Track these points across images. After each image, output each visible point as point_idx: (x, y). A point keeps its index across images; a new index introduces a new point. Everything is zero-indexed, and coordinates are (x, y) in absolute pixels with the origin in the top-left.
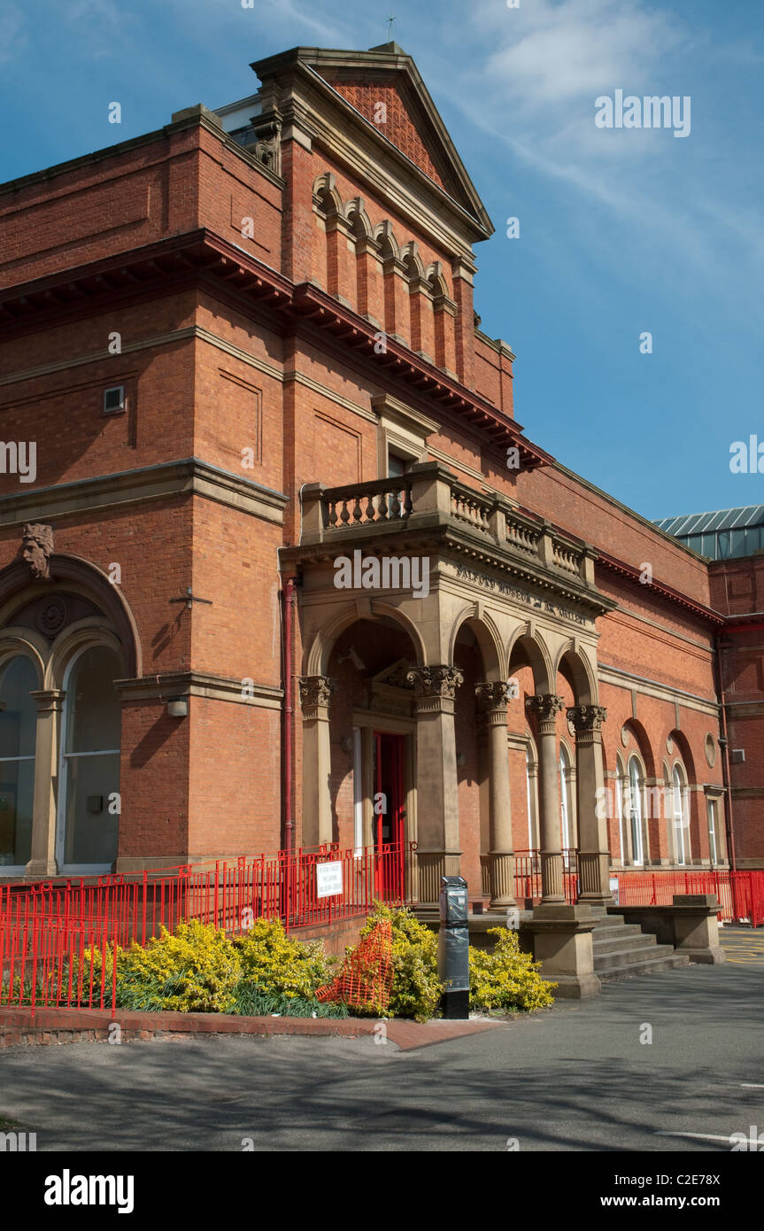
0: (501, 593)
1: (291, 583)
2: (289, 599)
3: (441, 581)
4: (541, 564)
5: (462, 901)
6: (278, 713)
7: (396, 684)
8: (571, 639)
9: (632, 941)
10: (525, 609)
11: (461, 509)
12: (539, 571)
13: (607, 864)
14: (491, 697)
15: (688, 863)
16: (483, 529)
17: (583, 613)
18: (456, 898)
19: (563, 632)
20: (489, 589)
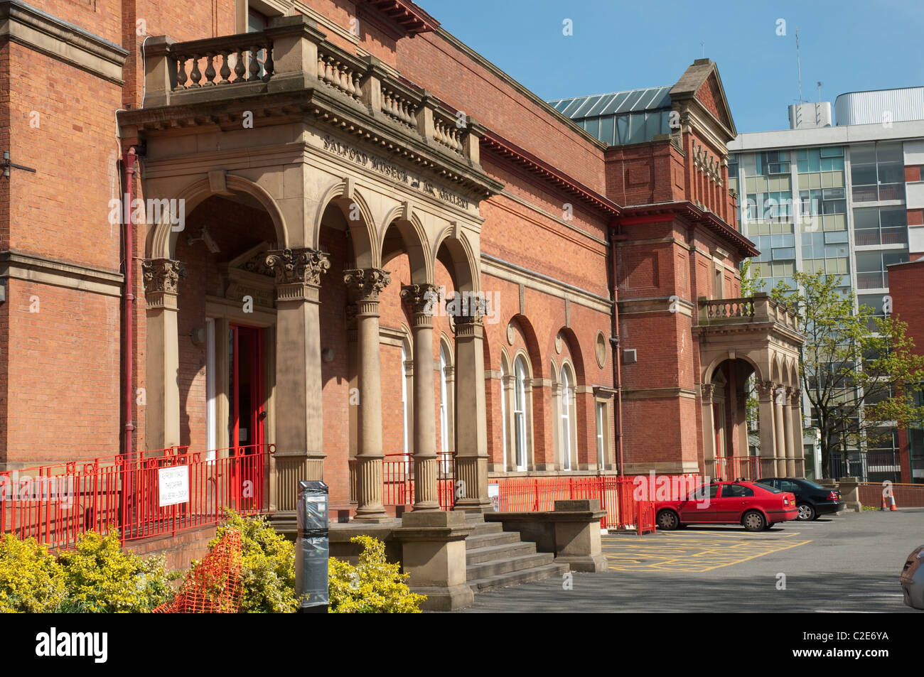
0: (374, 170)
1: (132, 151)
2: (130, 170)
3: (305, 153)
4: (420, 138)
5: (321, 508)
6: (118, 301)
7: (256, 270)
8: (452, 223)
9: (510, 549)
10: (401, 188)
11: (329, 73)
12: (417, 145)
13: (485, 469)
14: (362, 285)
15: (574, 469)
16: (355, 97)
17: (465, 196)
18: (315, 505)
19: (443, 216)
20: (360, 164)
